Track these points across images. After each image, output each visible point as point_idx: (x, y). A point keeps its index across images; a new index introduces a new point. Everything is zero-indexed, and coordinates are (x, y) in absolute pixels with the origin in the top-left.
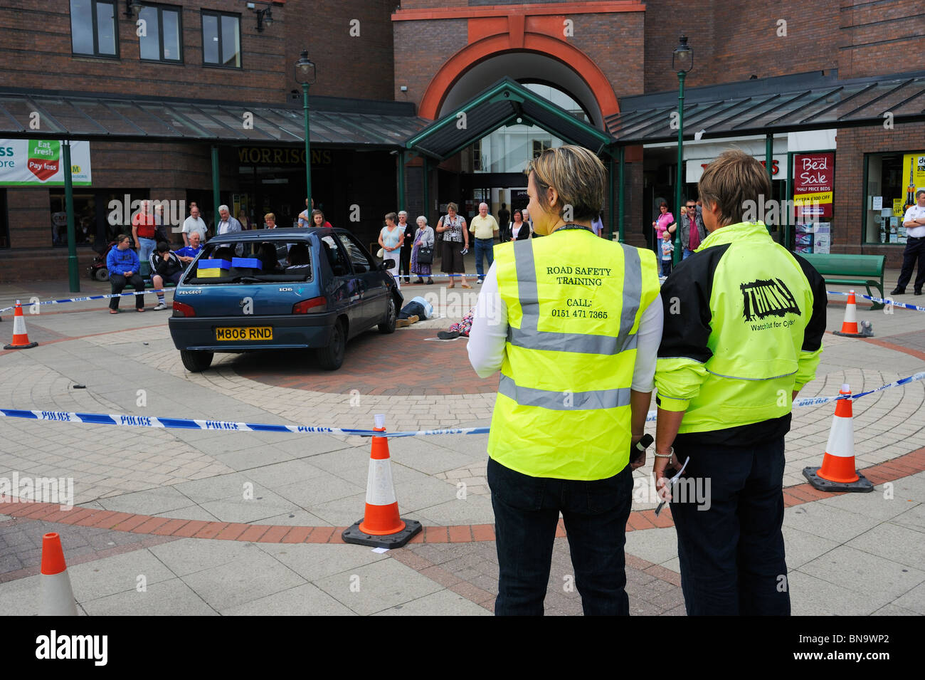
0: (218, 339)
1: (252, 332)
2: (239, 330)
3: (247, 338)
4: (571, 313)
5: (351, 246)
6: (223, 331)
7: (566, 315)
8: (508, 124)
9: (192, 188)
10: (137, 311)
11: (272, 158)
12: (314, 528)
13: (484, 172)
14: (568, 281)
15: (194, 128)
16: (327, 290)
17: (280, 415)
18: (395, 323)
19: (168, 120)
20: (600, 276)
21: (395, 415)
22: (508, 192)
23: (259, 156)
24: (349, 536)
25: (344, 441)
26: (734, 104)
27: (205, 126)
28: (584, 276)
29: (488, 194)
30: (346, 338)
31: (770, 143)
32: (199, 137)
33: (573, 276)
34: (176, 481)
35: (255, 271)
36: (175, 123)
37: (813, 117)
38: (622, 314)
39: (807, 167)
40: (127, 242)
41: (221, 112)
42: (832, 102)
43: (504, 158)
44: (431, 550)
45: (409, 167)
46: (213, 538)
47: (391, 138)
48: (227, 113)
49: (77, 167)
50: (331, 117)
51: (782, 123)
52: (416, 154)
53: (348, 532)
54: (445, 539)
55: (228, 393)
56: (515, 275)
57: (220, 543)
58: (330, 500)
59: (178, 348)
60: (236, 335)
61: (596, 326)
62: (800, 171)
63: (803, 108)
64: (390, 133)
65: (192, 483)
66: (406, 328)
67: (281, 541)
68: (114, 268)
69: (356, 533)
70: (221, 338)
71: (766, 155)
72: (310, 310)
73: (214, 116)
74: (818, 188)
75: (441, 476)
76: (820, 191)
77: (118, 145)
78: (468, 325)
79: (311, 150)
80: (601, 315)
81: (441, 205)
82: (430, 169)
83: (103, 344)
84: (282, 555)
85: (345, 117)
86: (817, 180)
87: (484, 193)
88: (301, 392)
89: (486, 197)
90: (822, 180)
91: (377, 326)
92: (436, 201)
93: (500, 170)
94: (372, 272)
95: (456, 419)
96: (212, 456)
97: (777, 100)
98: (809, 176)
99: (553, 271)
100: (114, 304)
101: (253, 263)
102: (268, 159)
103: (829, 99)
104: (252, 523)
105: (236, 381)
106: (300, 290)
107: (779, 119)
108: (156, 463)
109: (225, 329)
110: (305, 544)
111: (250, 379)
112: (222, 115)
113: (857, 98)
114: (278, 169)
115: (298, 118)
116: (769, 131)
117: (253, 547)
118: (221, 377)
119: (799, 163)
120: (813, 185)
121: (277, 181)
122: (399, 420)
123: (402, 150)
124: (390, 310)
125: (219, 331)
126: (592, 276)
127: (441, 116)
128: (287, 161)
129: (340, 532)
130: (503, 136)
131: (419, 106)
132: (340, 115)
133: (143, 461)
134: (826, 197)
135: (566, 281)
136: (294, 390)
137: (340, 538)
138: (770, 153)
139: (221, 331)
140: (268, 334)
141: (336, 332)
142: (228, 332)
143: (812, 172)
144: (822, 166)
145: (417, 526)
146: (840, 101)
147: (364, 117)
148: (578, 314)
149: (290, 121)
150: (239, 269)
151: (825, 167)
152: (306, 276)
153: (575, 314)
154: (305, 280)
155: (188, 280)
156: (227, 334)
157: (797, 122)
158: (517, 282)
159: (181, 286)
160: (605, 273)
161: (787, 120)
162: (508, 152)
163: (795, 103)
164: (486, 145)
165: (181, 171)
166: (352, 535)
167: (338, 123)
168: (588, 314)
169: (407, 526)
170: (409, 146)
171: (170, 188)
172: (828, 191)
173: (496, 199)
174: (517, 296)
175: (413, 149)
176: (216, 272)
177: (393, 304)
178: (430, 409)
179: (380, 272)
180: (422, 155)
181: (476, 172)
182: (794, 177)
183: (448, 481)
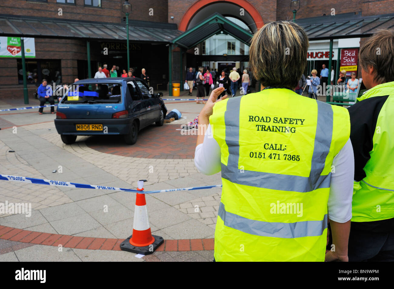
0: (77, 130)
1: (93, 127)
2: (87, 125)
3: (91, 129)
4: (267, 155)
5: (142, 86)
6: (79, 126)
7: (263, 156)
8: (217, 34)
9: (79, 59)
10: (51, 113)
11: (115, 47)
12: (106, 239)
13: (207, 55)
14: (266, 129)
15: (80, 33)
16: (129, 107)
17: (103, 169)
18: (163, 121)
19: (69, 29)
20: (294, 125)
21: (158, 170)
22: (217, 63)
23: (110, 46)
24: (124, 246)
25: (131, 185)
26: (316, 26)
27: (85, 32)
28: (280, 124)
29: (208, 64)
30: (138, 129)
31: (332, 44)
32: (81, 37)
33: (271, 124)
34: (41, 207)
35: (95, 98)
36: (72, 31)
37: (351, 32)
38: (314, 157)
39: (346, 55)
40: (45, 83)
41: (92, 26)
42: (359, 26)
43: (215, 49)
44: (167, 256)
45: (174, 52)
46: (51, 245)
47: (166, 39)
48: (94, 27)
49: (29, 50)
50: (140, 29)
51: (338, 35)
52: (176, 46)
53: (123, 244)
54: (176, 249)
55: (81, 156)
56: (223, 120)
57: (54, 249)
58: (118, 221)
59: (59, 133)
60: (85, 128)
61: (290, 168)
62: (343, 57)
63: (346, 28)
64: (166, 37)
65: (50, 208)
66: (168, 124)
67: (87, 248)
68: (41, 94)
69: (127, 245)
70: (79, 129)
71: (330, 49)
72: (120, 117)
73: (89, 28)
74: (351, 64)
75: (177, 207)
76: (352, 65)
77: (47, 40)
78: (197, 123)
79: (130, 43)
80: (294, 158)
81: (188, 69)
82: (183, 53)
83: (30, 129)
84: (86, 258)
85: (146, 30)
86: (351, 60)
87: (206, 64)
88: (115, 156)
89: (207, 65)
90: (353, 60)
91: (155, 123)
92: (185, 67)
93: (213, 54)
94: (152, 98)
95: (187, 172)
96: (63, 192)
97: (334, 25)
98: (347, 59)
99: (253, 119)
100: (41, 110)
101: (94, 94)
102: (114, 48)
103: (357, 25)
104: (74, 235)
105: (85, 149)
106: (116, 107)
107: (336, 33)
108: (34, 196)
109: (80, 125)
110: (100, 250)
111: (92, 149)
112: (92, 27)
113: (370, 25)
114: (118, 52)
115: (125, 30)
116: (332, 38)
117: (71, 252)
118: (79, 148)
119: (343, 53)
120: (349, 62)
121: (117, 57)
122: (159, 172)
123: (171, 44)
124: (161, 116)
125: (77, 126)
126: (287, 125)
127: (188, 29)
128: (122, 49)
129: (120, 243)
130: (215, 40)
131: (178, 25)
132: (144, 29)
133: (29, 194)
134: (354, 68)
135: (263, 128)
136: (112, 155)
137: (119, 247)
138: (331, 48)
139: (78, 126)
140: (100, 128)
141: (133, 126)
142: (82, 126)
143: (349, 57)
144: (353, 54)
145: (161, 240)
146: (362, 26)
147: (155, 30)
148: (273, 156)
149: (122, 31)
150: (87, 97)
151: (354, 55)
152: (118, 100)
153: (270, 157)
154: (118, 102)
155: (64, 102)
156: (81, 127)
157: (344, 34)
158: (225, 126)
159: (60, 104)
160: (299, 122)
161: (339, 33)
162: (217, 46)
163: (342, 27)
164: (207, 43)
165: (75, 52)
166: (125, 246)
167: (143, 32)
168: (282, 157)
169: (156, 240)
170: (174, 42)
171: (70, 59)
172: (355, 65)
173: (211, 67)
174: (224, 138)
175: (175, 44)
176: (76, 98)
177: (162, 113)
178: (175, 166)
179: (156, 98)
180: (179, 46)
181: (203, 55)
182: (340, 59)
183: (180, 210)
